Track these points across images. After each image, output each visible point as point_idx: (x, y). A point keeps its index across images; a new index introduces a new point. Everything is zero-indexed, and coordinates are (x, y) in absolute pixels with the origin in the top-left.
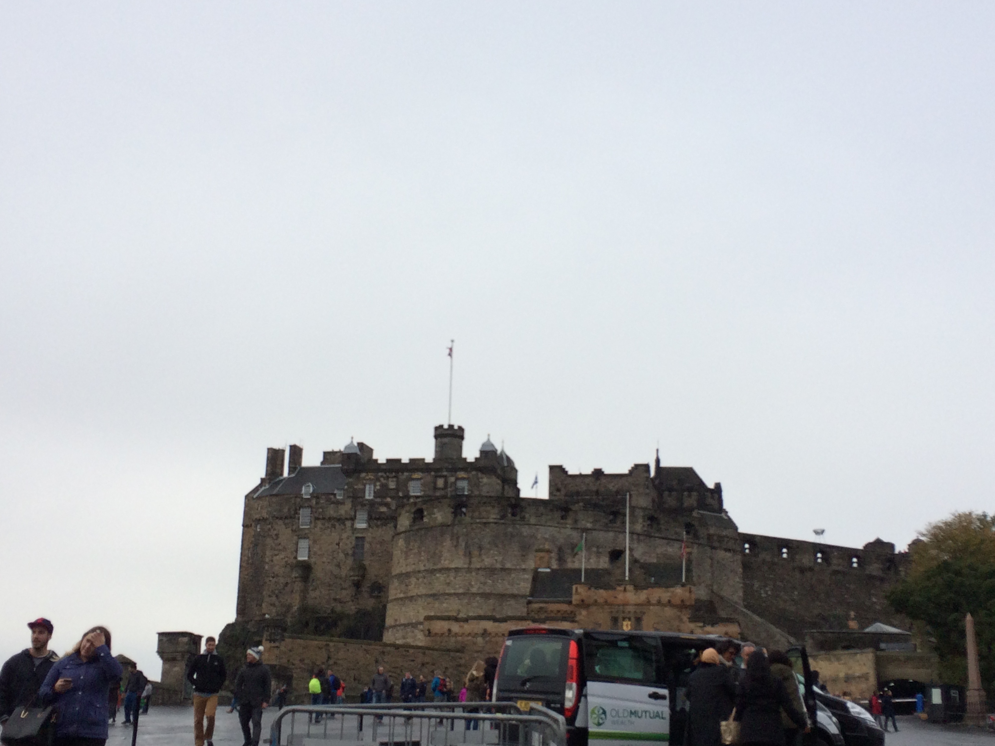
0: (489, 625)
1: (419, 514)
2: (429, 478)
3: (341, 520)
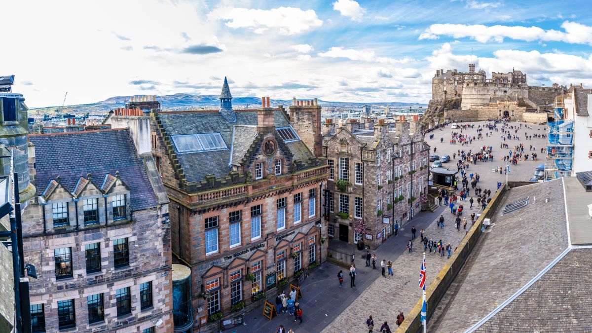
0: (483, 107)
1: (468, 85)
2: (469, 76)
3: (452, 83)
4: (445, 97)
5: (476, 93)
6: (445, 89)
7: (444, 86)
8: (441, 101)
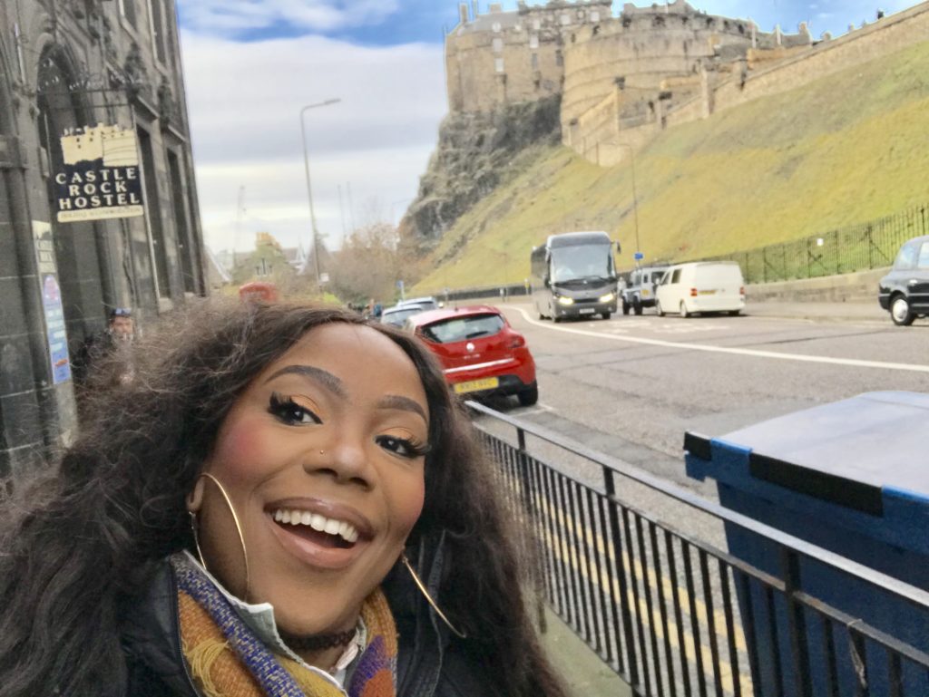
1: (595, 30)
3: (521, 44)
4: (505, 94)
5: (631, 55)
6: (500, 69)
7: (496, 55)
8: (493, 113)
